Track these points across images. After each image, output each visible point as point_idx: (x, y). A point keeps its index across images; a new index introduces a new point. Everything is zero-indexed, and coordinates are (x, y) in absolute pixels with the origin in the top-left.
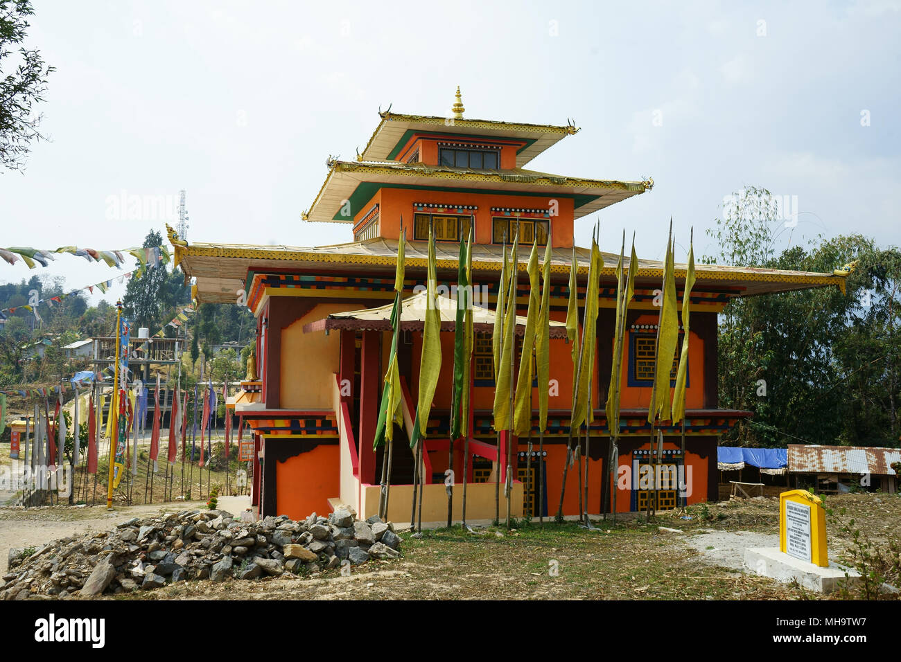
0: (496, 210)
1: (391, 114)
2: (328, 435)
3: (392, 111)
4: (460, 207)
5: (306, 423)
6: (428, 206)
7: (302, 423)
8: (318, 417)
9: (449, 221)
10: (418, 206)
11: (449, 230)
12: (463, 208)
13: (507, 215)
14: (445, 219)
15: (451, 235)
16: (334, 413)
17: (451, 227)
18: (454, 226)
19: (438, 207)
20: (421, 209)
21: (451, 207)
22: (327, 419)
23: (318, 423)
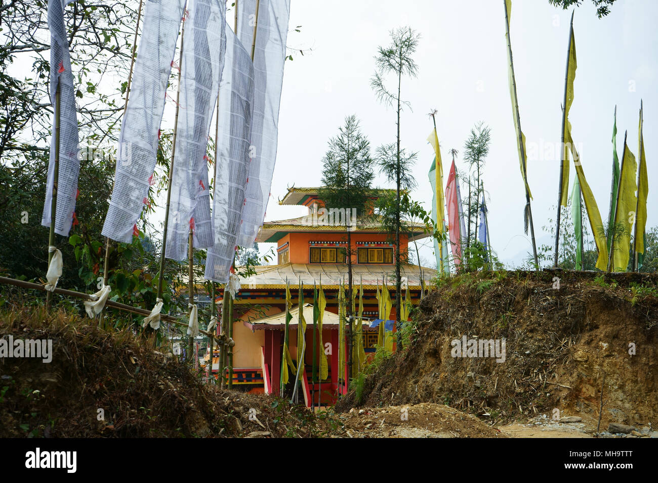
0: (359, 243)
1: (295, 189)
2: (259, 382)
3: (294, 187)
4: (337, 243)
5: (247, 376)
6: (318, 243)
7: (244, 376)
8: (253, 372)
9: (331, 251)
10: (312, 243)
11: (331, 256)
12: (339, 243)
13: (366, 246)
14: (328, 250)
15: (333, 259)
16: (262, 369)
17: (332, 255)
18: (334, 254)
19: (324, 243)
20: (314, 245)
21: (331, 243)
22: (258, 373)
23: (253, 375)
